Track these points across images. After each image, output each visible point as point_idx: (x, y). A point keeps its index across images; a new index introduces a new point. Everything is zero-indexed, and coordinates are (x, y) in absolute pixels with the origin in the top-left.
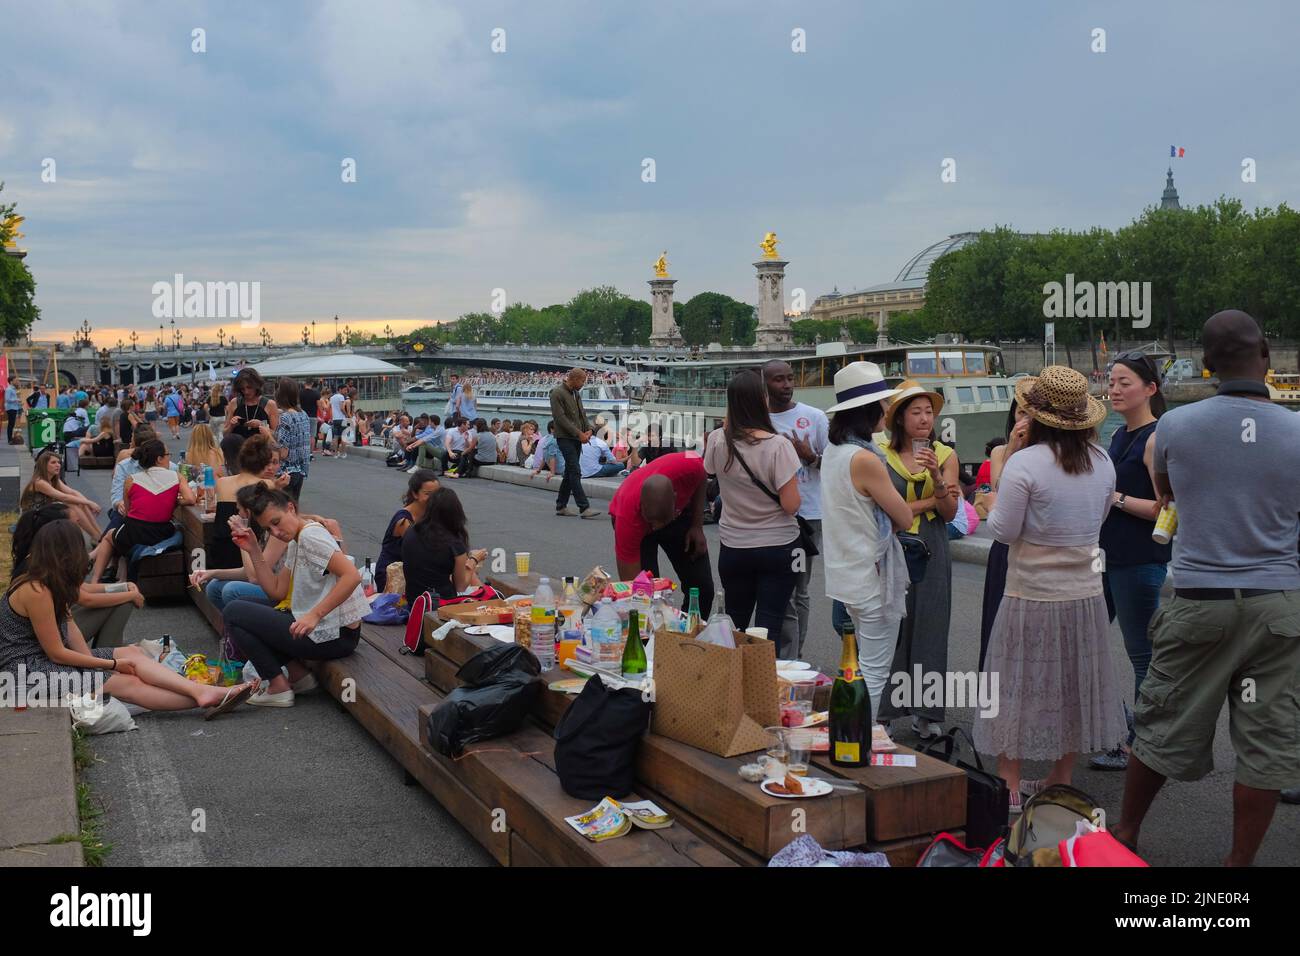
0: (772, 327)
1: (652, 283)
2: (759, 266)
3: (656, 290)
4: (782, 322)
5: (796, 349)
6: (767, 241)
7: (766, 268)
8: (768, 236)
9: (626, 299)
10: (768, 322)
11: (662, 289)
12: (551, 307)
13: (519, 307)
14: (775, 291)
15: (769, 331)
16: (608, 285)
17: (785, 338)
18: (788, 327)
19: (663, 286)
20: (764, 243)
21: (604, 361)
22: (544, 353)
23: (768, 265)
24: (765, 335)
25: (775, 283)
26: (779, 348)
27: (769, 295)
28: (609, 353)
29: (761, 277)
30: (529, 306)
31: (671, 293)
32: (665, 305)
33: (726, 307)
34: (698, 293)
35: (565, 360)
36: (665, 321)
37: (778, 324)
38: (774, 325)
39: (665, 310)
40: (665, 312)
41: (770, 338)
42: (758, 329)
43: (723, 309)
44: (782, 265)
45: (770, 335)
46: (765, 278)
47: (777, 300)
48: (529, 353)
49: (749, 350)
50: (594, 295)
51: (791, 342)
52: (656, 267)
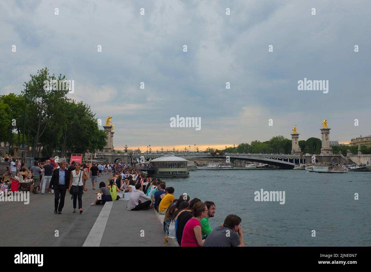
0: (326, 149)
1: (292, 135)
2: (322, 130)
3: (293, 137)
4: (329, 147)
5: (333, 155)
6: (324, 122)
7: (323, 131)
8: (324, 121)
9: (286, 139)
10: (325, 147)
11: (294, 137)
12: (266, 142)
13: (256, 141)
14: (327, 137)
15: (325, 150)
16: (281, 135)
17: (330, 152)
18: (331, 149)
19: (295, 136)
20: (323, 123)
21: (273, 159)
22: (255, 156)
23: (324, 129)
24: (324, 151)
25: (326, 135)
26: (328, 155)
27: (325, 139)
28: (275, 156)
29: (322, 133)
30: (259, 141)
31: (298, 138)
32: (296, 141)
33: (317, 142)
34: (309, 138)
35: (262, 158)
36: (296, 146)
37: (328, 148)
38: (326, 148)
39: (296, 143)
40: (296, 144)
41: (325, 152)
42: (322, 149)
43: (317, 143)
44: (329, 130)
45: (325, 151)
46: (323, 134)
47: (327, 140)
48: (250, 156)
49: (318, 156)
50: (277, 138)
51: (332, 153)
52: (293, 130)
